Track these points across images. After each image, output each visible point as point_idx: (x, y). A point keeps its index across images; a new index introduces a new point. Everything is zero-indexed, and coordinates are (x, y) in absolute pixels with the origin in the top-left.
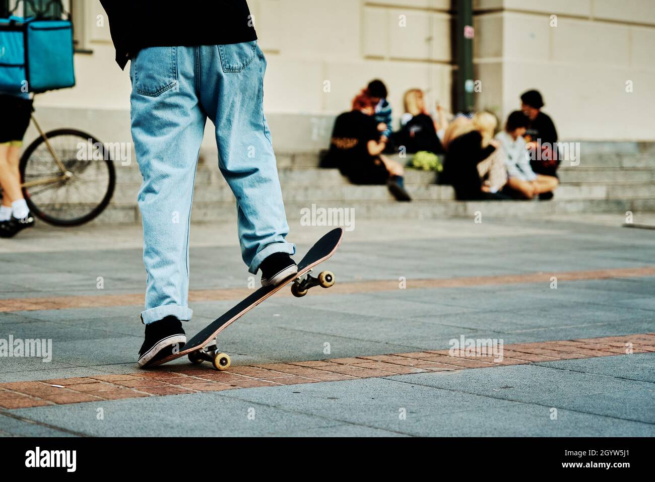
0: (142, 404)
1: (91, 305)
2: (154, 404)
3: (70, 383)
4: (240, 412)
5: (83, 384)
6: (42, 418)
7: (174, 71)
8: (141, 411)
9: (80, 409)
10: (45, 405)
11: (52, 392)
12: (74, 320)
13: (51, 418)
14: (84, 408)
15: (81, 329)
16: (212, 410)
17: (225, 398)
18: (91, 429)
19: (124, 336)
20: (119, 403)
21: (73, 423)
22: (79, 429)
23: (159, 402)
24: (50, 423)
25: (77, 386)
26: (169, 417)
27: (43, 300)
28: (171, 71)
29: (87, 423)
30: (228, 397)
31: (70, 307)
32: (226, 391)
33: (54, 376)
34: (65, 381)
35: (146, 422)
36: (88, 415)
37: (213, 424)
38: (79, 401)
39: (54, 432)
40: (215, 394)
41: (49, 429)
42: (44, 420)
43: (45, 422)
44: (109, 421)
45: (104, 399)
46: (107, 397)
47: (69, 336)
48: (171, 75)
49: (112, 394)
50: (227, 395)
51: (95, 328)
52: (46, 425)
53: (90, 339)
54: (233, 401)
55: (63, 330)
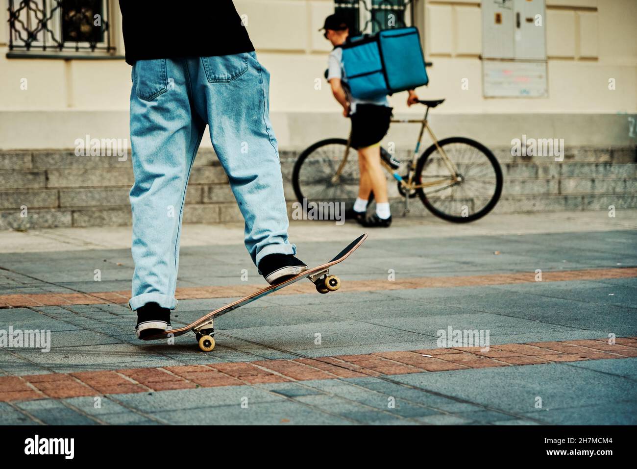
0: (504, 373)
1: (444, 285)
2: (514, 373)
3: (437, 353)
4: (593, 381)
5: (449, 354)
6: (417, 383)
7: (164, 78)
8: (503, 378)
9: (450, 376)
10: (418, 373)
11: (422, 360)
12: (430, 299)
13: (425, 383)
14: (452, 375)
15: (438, 306)
16: (568, 379)
17: (578, 369)
18: (462, 393)
19: (476, 312)
20: (483, 372)
21: (445, 388)
22: (451, 394)
23: (518, 371)
24: (425, 388)
25: (444, 356)
26: (530, 385)
27: (402, 281)
28: (161, 78)
29: (458, 388)
30: (580, 368)
31: (426, 286)
32: (577, 362)
33: (421, 347)
34: (432, 352)
35: (510, 388)
36: (457, 382)
37: (571, 391)
38: (447, 369)
39: (430, 395)
40: (568, 365)
41: (425, 393)
42: (420, 385)
43: (421, 387)
44: (477, 387)
45: (469, 368)
46: (471, 366)
47: (428, 312)
48: (162, 82)
49: (475, 363)
50: (579, 365)
51: (450, 306)
52: (422, 390)
53: (448, 314)
54: (585, 371)
55: (422, 307)
